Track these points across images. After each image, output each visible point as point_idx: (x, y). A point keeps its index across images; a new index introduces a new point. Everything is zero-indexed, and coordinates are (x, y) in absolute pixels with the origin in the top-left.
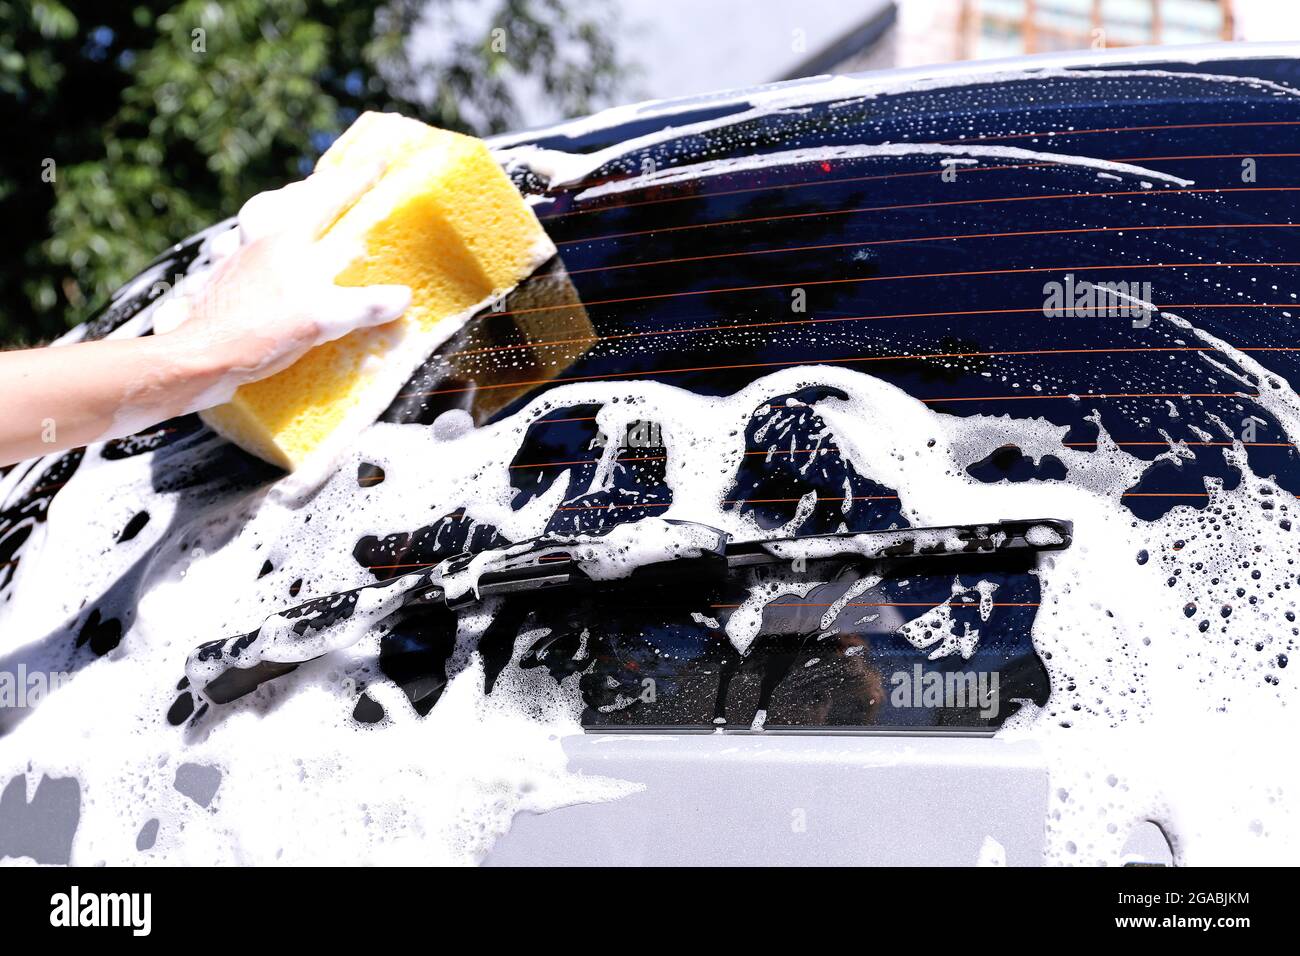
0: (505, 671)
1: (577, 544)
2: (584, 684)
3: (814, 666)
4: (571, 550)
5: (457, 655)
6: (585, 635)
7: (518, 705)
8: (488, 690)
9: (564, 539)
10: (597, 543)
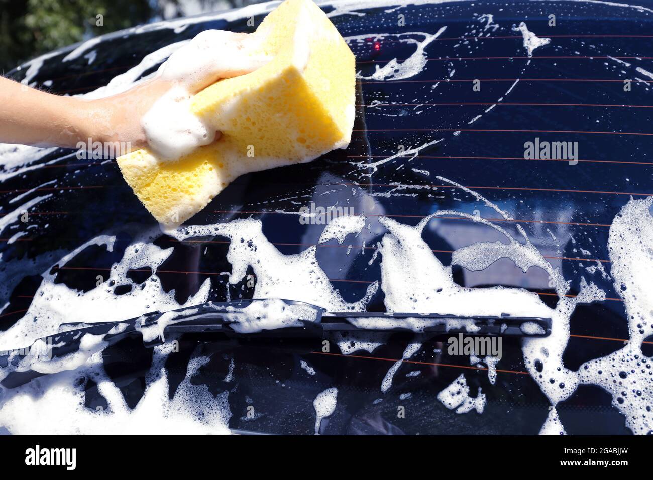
0: (182, 384)
1: (227, 312)
2: (231, 400)
3: (379, 404)
4: (224, 315)
5: (153, 370)
6: (232, 366)
7: (189, 409)
8: (171, 395)
9: (219, 308)
10: (240, 312)
